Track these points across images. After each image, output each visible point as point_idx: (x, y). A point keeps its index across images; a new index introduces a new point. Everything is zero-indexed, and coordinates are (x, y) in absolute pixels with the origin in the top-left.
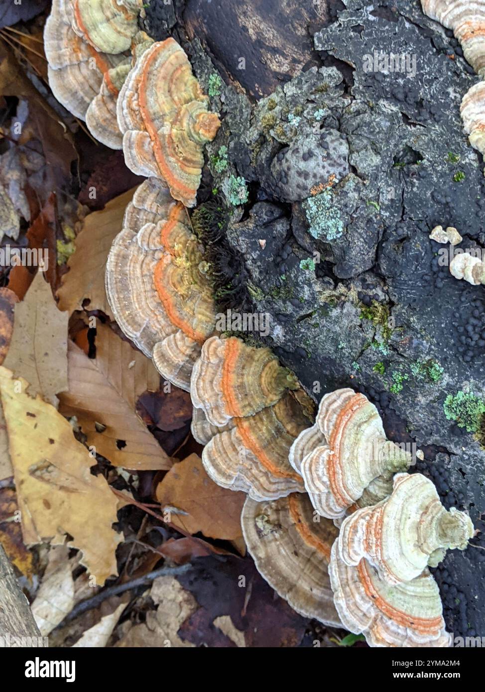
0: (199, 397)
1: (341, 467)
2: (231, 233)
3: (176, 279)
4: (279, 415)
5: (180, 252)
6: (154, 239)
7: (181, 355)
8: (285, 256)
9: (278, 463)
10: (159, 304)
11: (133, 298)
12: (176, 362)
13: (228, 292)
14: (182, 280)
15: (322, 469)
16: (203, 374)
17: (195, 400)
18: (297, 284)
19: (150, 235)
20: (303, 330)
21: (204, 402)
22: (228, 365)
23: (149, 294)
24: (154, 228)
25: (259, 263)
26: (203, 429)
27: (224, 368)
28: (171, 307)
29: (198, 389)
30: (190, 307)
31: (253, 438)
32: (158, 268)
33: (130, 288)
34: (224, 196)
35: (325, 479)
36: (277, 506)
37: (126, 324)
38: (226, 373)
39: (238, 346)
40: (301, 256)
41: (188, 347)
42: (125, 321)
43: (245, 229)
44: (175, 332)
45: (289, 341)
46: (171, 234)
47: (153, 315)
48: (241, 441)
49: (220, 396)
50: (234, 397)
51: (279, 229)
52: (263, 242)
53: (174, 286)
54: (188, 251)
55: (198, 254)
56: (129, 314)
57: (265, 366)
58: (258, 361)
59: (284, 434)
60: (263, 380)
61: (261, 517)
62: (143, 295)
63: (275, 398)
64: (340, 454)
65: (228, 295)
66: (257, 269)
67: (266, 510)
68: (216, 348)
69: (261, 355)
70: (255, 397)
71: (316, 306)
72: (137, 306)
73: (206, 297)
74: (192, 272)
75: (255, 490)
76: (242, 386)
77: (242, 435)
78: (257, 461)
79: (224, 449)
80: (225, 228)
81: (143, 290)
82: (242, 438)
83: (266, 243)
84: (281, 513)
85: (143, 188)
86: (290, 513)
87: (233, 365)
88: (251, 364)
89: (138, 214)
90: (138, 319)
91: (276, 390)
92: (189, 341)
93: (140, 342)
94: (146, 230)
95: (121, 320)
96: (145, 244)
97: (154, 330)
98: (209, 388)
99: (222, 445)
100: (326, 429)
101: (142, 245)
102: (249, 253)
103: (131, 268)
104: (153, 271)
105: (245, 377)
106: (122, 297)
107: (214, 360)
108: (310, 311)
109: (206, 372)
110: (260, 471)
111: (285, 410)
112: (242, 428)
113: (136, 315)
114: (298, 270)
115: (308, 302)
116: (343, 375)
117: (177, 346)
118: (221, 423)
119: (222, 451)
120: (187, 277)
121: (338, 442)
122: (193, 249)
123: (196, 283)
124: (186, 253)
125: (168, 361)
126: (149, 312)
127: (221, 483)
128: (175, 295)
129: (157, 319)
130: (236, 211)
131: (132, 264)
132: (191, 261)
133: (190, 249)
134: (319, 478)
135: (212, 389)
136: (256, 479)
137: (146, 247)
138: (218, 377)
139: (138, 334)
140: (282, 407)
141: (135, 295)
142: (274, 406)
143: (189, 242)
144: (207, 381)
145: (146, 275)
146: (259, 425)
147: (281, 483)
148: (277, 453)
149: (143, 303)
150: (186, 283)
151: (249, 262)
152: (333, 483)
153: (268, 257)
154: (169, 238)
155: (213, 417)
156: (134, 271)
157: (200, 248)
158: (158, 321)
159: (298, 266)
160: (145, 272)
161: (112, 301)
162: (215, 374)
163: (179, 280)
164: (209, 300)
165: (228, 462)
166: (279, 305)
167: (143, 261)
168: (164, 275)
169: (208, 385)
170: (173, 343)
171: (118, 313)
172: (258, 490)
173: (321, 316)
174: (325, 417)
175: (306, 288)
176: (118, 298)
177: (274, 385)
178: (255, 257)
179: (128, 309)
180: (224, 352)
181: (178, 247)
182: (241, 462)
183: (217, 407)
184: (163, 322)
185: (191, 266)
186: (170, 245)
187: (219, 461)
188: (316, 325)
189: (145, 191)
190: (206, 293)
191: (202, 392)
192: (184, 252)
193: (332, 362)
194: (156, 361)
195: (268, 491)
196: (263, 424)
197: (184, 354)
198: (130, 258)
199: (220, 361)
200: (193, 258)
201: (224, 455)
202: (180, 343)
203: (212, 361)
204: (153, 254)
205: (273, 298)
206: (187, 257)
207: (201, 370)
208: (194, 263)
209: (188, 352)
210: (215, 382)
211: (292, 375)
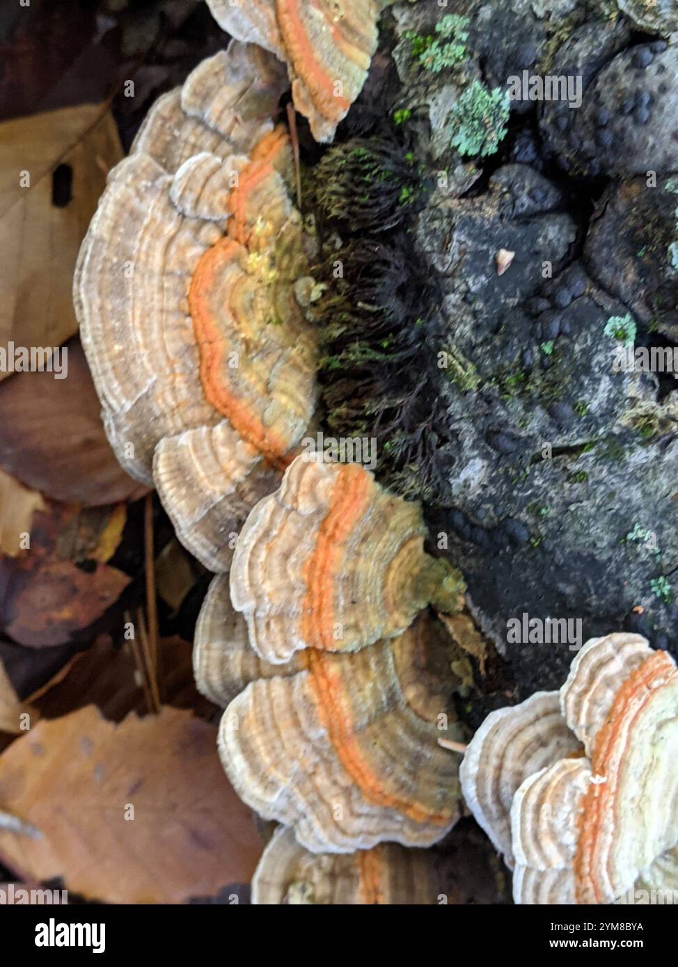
0: (251, 585)
1: (616, 817)
2: (433, 219)
3: (240, 301)
4: (399, 661)
5: (263, 241)
6: (214, 193)
7: (221, 478)
8: (565, 298)
9: (383, 770)
10: (189, 348)
11: (134, 317)
12: (208, 492)
13: (379, 357)
14: (252, 307)
15: (565, 815)
16: (275, 532)
17: (239, 590)
18: (587, 370)
19: (207, 179)
20: (538, 482)
21: (259, 598)
22: (336, 526)
23: (172, 320)
24: (219, 167)
25: (479, 305)
26: (224, 661)
27: (323, 530)
28: (216, 363)
29: (251, 566)
30: (258, 374)
31: (344, 703)
32: (205, 264)
33: (130, 294)
34: (429, 131)
35: (569, 839)
36: (333, 867)
37: (111, 375)
38: (323, 540)
39: (366, 488)
40: (608, 307)
41: (240, 463)
42: (108, 365)
43: (476, 215)
44: (213, 422)
45: (492, 499)
46: (256, 193)
47: (168, 371)
48: (312, 705)
49: (297, 593)
50: (331, 603)
51: (551, 235)
52: (506, 257)
53: (235, 315)
54: (279, 243)
55: (299, 258)
56: (121, 354)
57: (403, 545)
58: (395, 529)
59: (402, 707)
60: (392, 575)
61: (299, 885)
62: (155, 316)
63: (401, 622)
64: (618, 785)
65: (372, 362)
66: (468, 318)
67: (309, 870)
68: (314, 481)
69: (402, 520)
70: (370, 609)
71: (601, 431)
72: (140, 339)
73: (299, 360)
74: (276, 294)
75: (317, 825)
76: (351, 580)
77: (320, 692)
78: (331, 758)
79: (273, 717)
80: (421, 205)
81: (157, 305)
82: (316, 700)
83: (514, 261)
84: (340, 883)
85: (212, 66)
86: (361, 885)
87: (348, 528)
88: (383, 534)
89: (179, 125)
90: (136, 370)
91: (409, 605)
92: (245, 452)
93: (118, 428)
94: (199, 166)
95: (102, 362)
96: (191, 197)
97: (158, 406)
98: (276, 569)
99: (271, 708)
100: (583, 721)
101: (182, 197)
102: (461, 276)
103: (144, 247)
104: (191, 267)
105: (362, 560)
106: (109, 307)
107: (306, 507)
108: (580, 441)
109: (282, 529)
110: (335, 783)
111: (413, 653)
112: (324, 675)
113: (134, 360)
114: (598, 336)
115: (591, 419)
116: (616, 604)
117: (215, 454)
118: (279, 657)
119: (269, 723)
120: (262, 303)
121: (616, 756)
122: (293, 242)
123: (279, 322)
124: (272, 248)
125: (190, 486)
126: (163, 363)
127: (252, 797)
128: (231, 337)
129: (173, 382)
130: (459, 170)
131: (147, 239)
132: (280, 270)
133: (287, 240)
134: (554, 835)
135: (284, 573)
136: (321, 799)
137: (188, 207)
138: (305, 548)
139: (128, 406)
140: (408, 647)
141: (138, 313)
142: (393, 640)
143: (287, 223)
144: (277, 552)
145: (171, 273)
146: (360, 676)
147: (373, 816)
148: (383, 747)
149: (155, 336)
150: (260, 316)
151: (453, 298)
152: (588, 852)
153: (507, 297)
154: (250, 200)
155: (268, 637)
156: (148, 255)
157: (308, 245)
158: (173, 389)
159: (602, 328)
160: (173, 265)
161: (86, 310)
162: (299, 538)
163: (247, 305)
164: (306, 369)
165: (278, 751)
166: (511, 411)
167: (172, 240)
168: (216, 284)
169: (276, 562)
170: (206, 445)
171: (96, 343)
172: (324, 826)
173: (602, 458)
174: (586, 691)
175: (605, 383)
176: (101, 308)
177: (408, 594)
178: (473, 289)
179: (119, 341)
180: (331, 493)
181: (261, 228)
182: (301, 755)
183: (281, 616)
184: (184, 393)
185: (277, 282)
186: (249, 216)
187: (259, 743)
188: (580, 477)
189: (216, 74)
190: (300, 351)
191: (259, 575)
192: (268, 244)
193: (593, 565)
194: (163, 478)
195: (344, 832)
196: (367, 676)
197: (228, 477)
198: (146, 221)
199: (318, 512)
200: (285, 262)
201: (273, 734)
202: (223, 451)
203: (301, 507)
204: (197, 230)
205: (503, 390)
206: (272, 258)
207: (272, 521)
208: (284, 275)
209: (238, 475)
210: (293, 559)
211: (457, 579)
